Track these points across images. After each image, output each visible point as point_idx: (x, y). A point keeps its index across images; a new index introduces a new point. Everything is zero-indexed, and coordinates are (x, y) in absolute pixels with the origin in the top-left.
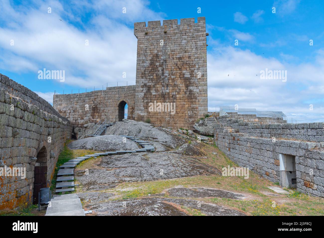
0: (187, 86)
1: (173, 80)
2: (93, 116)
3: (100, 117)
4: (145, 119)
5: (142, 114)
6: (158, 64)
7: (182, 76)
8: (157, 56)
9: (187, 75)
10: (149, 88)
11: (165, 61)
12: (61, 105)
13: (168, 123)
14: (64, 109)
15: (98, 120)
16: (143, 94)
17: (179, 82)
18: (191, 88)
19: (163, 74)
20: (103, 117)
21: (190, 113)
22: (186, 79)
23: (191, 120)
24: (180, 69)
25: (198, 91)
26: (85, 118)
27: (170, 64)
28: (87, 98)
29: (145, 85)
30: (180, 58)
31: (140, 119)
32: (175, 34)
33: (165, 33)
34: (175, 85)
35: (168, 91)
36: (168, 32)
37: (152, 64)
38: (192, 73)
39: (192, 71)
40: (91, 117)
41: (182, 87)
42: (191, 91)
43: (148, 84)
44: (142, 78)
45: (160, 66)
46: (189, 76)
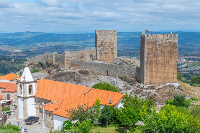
0: (112, 50)
1: (108, 49)
2: (81, 59)
3: (83, 59)
4: (100, 60)
5: (99, 58)
6: (103, 44)
7: (110, 47)
8: (103, 41)
9: (112, 47)
10: (101, 51)
11: (106, 43)
12: (68, 55)
13: (107, 61)
14: (70, 56)
15: (83, 60)
16: (99, 52)
17: (109, 49)
18: (113, 51)
19: (105, 46)
20: (85, 59)
21: (113, 58)
22: (112, 49)
23: (113, 60)
24: (110, 45)
25: (115, 52)
26: (78, 59)
27: (107, 44)
28: (78, 53)
29: (100, 50)
30: (110, 42)
31: (98, 60)
32: (108, 35)
33: (105, 34)
34: (108, 50)
35: (106, 52)
36: (106, 34)
37: (102, 43)
38: (113, 47)
39: (113, 46)
40: (80, 59)
41: (111, 51)
42: (113, 52)
43: (101, 50)
44: (99, 47)
45: (104, 44)
46: (112, 48)
